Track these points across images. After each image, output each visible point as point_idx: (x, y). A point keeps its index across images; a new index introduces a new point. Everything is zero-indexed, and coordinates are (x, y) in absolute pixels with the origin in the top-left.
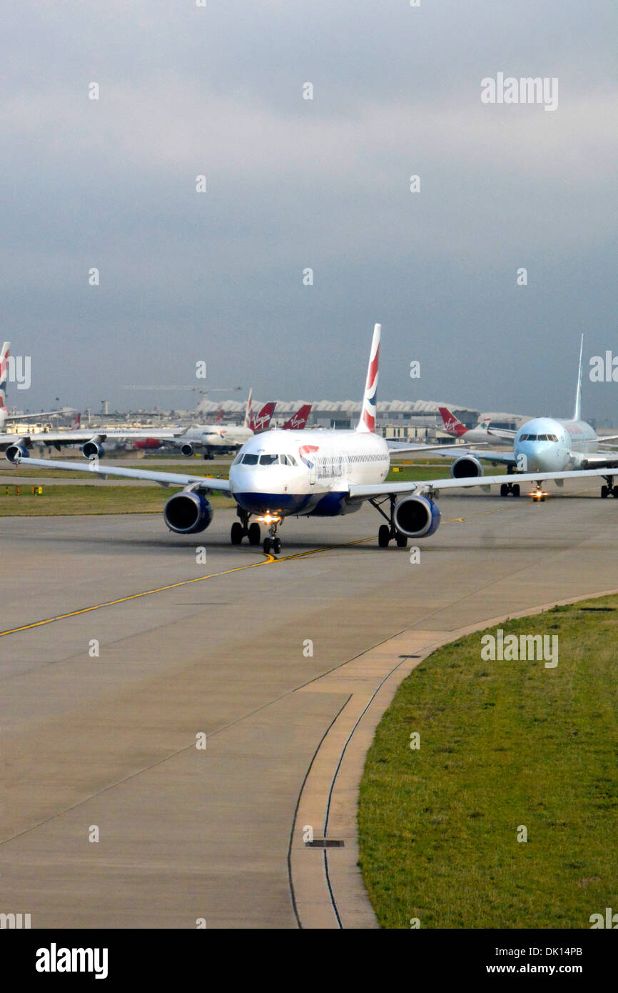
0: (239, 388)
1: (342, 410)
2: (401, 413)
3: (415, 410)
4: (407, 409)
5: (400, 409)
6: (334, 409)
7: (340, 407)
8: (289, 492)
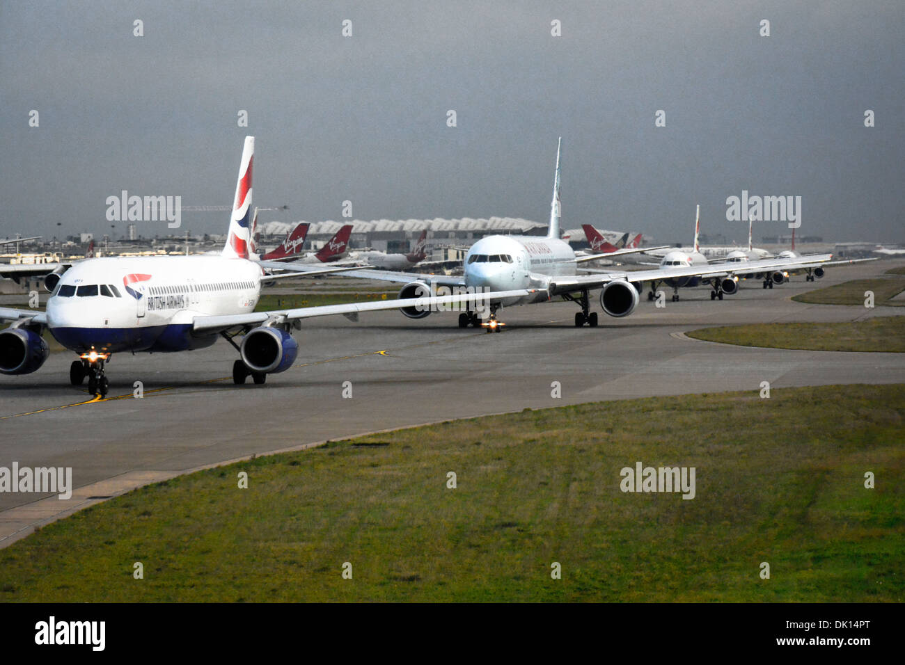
0: (285, 207)
1: (404, 229)
2: (470, 232)
3: (488, 227)
4: (479, 227)
5: (470, 228)
6: (396, 228)
7: (402, 227)
8: (110, 326)
